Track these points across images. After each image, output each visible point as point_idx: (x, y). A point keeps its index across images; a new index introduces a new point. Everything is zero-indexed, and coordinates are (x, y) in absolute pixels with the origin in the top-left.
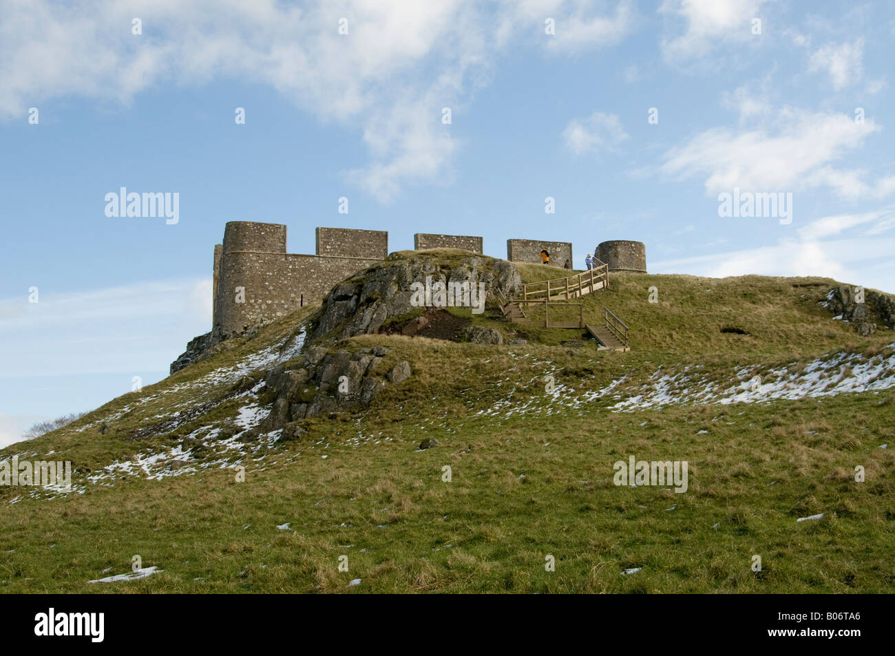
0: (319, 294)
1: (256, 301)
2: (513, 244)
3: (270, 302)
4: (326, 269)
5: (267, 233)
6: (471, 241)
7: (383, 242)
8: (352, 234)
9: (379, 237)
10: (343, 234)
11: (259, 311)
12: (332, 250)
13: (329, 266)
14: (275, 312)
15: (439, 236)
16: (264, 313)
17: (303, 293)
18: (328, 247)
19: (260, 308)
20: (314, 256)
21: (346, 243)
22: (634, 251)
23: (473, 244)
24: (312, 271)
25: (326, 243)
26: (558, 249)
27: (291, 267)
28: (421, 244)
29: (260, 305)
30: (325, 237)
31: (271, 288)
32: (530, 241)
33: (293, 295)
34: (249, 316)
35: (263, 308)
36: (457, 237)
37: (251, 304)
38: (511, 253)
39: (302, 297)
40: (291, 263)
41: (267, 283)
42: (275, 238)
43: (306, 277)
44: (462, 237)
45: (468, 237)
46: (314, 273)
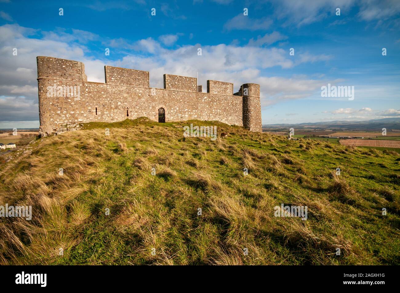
0: (108, 107)
1: (62, 112)
2: (210, 82)
3: (73, 112)
4: (112, 92)
5: (67, 66)
6: (192, 80)
7: (146, 78)
8: (128, 72)
9: (144, 74)
10: (122, 71)
11: (65, 118)
12: (115, 81)
13: (114, 90)
14: (77, 119)
15: (176, 76)
16: (68, 120)
17: (96, 106)
18: (112, 78)
19: (66, 116)
20: (103, 84)
21: (124, 76)
22: (257, 88)
23: (193, 82)
24: (103, 93)
25: (111, 76)
26: (228, 86)
27: (87, 90)
28: (167, 80)
29: (65, 115)
30: (110, 72)
31: (73, 103)
32: (217, 82)
33: (90, 108)
34: (57, 122)
35: (67, 116)
36: (185, 77)
37: (58, 114)
38: (209, 87)
39: (96, 109)
40: (87, 87)
41: (70, 100)
42: (73, 70)
43: (99, 97)
44: (188, 77)
45: (190, 78)
46: (104, 94)
